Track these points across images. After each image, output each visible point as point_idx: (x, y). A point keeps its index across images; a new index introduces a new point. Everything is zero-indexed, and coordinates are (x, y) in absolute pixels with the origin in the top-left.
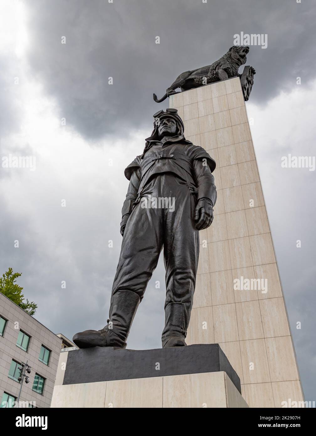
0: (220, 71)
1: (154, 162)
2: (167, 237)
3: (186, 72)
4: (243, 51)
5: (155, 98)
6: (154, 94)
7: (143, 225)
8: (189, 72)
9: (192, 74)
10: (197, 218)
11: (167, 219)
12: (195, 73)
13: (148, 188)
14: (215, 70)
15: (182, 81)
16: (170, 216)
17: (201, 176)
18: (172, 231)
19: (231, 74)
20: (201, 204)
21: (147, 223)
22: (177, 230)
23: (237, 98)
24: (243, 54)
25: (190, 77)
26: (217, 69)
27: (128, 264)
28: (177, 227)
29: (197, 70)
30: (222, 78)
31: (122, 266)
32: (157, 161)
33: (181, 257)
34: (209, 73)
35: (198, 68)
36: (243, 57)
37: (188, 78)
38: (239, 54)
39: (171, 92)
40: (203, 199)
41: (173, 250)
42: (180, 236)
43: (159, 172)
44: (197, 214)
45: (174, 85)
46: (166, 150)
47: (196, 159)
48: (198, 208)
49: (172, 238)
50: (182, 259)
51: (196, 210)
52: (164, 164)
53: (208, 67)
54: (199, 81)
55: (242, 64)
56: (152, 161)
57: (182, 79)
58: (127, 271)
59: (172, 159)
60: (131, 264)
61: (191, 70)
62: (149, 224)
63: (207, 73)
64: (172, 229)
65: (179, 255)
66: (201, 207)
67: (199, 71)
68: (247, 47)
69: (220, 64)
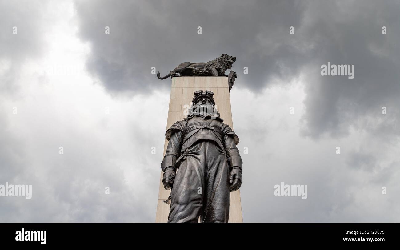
0: (213, 69)
1: (198, 130)
2: (208, 192)
3: (187, 63)
4: (232, 60)
5: (159, 75)
6: (158, 72)
7: (193, 179)
8: (189, 63)
9: (191, 65)
10: (231, 181)
11: (209, 177)
12: (194, 65)
13: (193, 149)
14: (210, 67)
15: (183, 68)
16: (212, 176)
17: (232, 149)
18: (213, 189)
19: (221, 74)
20: (234, 171)
21: (197, 178)
22: (217, 189)
23: (224, 92)
24: (232, 61)
25: (189, 67)
26: (211, 66)
27: (183, 210)
28: (217, 186)
29: (196, 63)
30: (214, 75)
31: (177, 211)
32: (202, 129)
33: (220, 211)
34: (205, 68)
35: (196, 62)
36: (231, 63)
37: (188, 67)
38: (229, 61)
39: (174, 74)
40: (236, 167)
41: (213, 204)
42: (220, 194)
43: (205, 139)
44: (231, 179)
45: (176, 70)
46: (208, 122)
47: (227, 135)
48: (232, 173)
49: (212, 194)
50: (221, 212)
51: (231, 175)
52: (208, 134)
53: (204, 64)
54: (195, 72)
55: (229, 68)
56: (197, 129)
57: (184, 67)
58: (182, 216)
59: (213, 130)
60: (186, 210)
61: (191, 62)
62: (198, 180)
63: (203, 67)
64: (213, 187)
65: (219, 209)
66: (235, 173)
67: (197, 64)
68: (235, 57)
69: (214, 64)
